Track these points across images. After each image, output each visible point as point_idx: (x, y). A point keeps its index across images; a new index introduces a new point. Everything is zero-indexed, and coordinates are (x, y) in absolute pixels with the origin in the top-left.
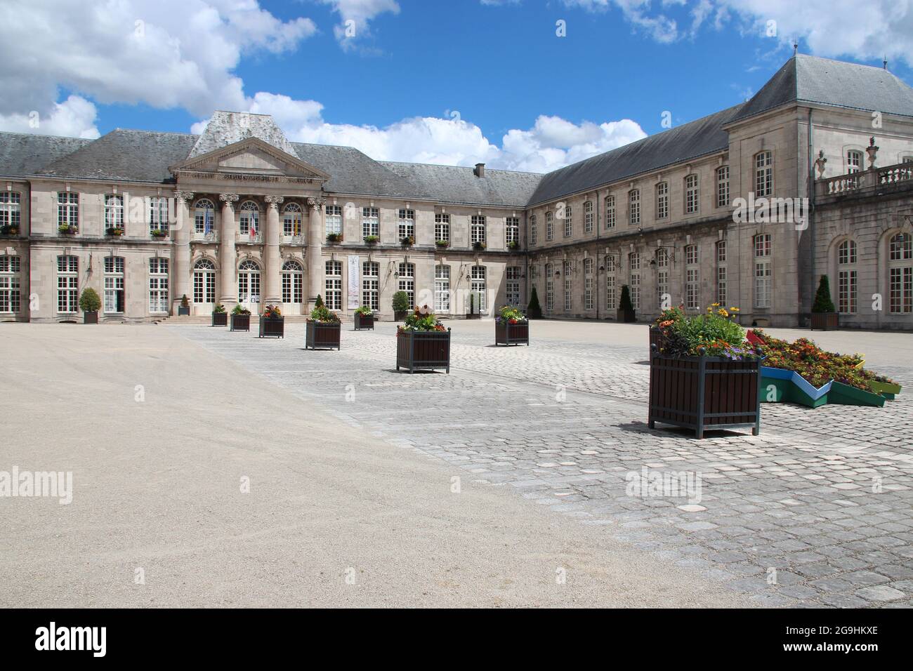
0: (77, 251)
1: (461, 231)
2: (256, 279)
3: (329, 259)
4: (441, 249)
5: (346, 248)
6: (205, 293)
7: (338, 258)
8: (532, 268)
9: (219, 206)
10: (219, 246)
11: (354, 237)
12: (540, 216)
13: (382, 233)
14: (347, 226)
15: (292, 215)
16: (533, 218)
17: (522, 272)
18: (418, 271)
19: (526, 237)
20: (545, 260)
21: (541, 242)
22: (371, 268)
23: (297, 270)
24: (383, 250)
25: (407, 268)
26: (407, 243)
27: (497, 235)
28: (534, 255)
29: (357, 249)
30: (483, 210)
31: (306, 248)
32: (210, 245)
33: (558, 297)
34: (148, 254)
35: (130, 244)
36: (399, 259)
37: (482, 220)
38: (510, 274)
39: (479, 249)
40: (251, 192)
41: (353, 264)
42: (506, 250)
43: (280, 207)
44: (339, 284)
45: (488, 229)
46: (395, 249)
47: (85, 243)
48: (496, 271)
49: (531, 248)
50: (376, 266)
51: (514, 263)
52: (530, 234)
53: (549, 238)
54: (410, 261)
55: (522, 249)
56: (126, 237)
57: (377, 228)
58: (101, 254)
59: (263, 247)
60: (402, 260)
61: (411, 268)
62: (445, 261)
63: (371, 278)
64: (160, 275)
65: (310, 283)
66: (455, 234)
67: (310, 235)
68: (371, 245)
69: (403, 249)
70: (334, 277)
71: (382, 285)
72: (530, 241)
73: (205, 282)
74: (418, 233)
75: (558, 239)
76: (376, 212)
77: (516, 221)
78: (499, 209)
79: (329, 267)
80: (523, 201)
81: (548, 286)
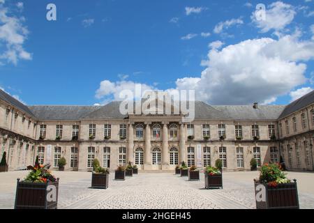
0: (94, 145)
1: (247, 133)
2: (159, 155)
3: (188, 146)
4: (239, 140)
5: (195, 141)
6: (139, 161)
7: (192, 145)
8: (282, 147)
9: (145, 127)
10: (144, 142)
11: (199, 137)
12: (283, 123)
13: (211, 134)
14: (196, 132)
15: (173, 129)
16: (281, 124)
17: (278, 149)
18: (227, 150)
19: (278, 133)
20: (286, 143)
21: (285, 135)
22: (206, 149)
23: (175, 151)
24: (212, 142)
25: (223, 149)
26: (222, 138)
27: (264, 133)
28: (282, 141)
29: (201, 142)
30: (257, 122)
31: (179, 142)
32: (141, 142)
33: (294, 160)
34: (118, 146)
35: (112, 142)
36: (218, 145)
37: (257, 127)
38: (272, 150)
39: (256, 140)
40: (156, 120)
41: (199, 148)
42: (269, 139)
43: (168, 126)
44: (193, 156)
45: (260, 130)
46: (217, 141)
47: (97, 142)
48: (264, 149)
49: (281, 138)
50: (209, 148)
51: (273, 145)
52: (280, 131)
53: (288, 133)
54: (224, 146)
55: (277, 138)
56: (111, 140)
57: (209, 132)
58: (102, 146)
59: (161, 142)
60: (220, 146)
61: (225, 149)
62: (240, 145)
63: (207, 153)
64: (123, 154)
65: (181, 156)
66: (244, 134)
67: (180, 136)
68: (206, 140)
69: (220, 141)
70: (191, 153)
71: (211, 157)
72: (280, 134)
73: (139, 156)
74: (227, 134)
75: (292, 133)
76: (208, 126)
77: (273, 126)
78: (264, 122)
79: (189, 149)
80: (276, 117)
81: (289, 155)
